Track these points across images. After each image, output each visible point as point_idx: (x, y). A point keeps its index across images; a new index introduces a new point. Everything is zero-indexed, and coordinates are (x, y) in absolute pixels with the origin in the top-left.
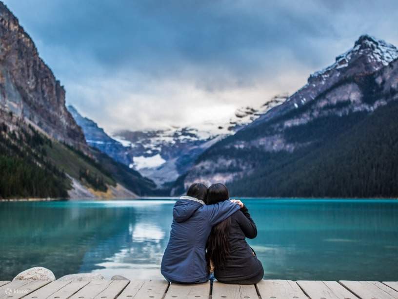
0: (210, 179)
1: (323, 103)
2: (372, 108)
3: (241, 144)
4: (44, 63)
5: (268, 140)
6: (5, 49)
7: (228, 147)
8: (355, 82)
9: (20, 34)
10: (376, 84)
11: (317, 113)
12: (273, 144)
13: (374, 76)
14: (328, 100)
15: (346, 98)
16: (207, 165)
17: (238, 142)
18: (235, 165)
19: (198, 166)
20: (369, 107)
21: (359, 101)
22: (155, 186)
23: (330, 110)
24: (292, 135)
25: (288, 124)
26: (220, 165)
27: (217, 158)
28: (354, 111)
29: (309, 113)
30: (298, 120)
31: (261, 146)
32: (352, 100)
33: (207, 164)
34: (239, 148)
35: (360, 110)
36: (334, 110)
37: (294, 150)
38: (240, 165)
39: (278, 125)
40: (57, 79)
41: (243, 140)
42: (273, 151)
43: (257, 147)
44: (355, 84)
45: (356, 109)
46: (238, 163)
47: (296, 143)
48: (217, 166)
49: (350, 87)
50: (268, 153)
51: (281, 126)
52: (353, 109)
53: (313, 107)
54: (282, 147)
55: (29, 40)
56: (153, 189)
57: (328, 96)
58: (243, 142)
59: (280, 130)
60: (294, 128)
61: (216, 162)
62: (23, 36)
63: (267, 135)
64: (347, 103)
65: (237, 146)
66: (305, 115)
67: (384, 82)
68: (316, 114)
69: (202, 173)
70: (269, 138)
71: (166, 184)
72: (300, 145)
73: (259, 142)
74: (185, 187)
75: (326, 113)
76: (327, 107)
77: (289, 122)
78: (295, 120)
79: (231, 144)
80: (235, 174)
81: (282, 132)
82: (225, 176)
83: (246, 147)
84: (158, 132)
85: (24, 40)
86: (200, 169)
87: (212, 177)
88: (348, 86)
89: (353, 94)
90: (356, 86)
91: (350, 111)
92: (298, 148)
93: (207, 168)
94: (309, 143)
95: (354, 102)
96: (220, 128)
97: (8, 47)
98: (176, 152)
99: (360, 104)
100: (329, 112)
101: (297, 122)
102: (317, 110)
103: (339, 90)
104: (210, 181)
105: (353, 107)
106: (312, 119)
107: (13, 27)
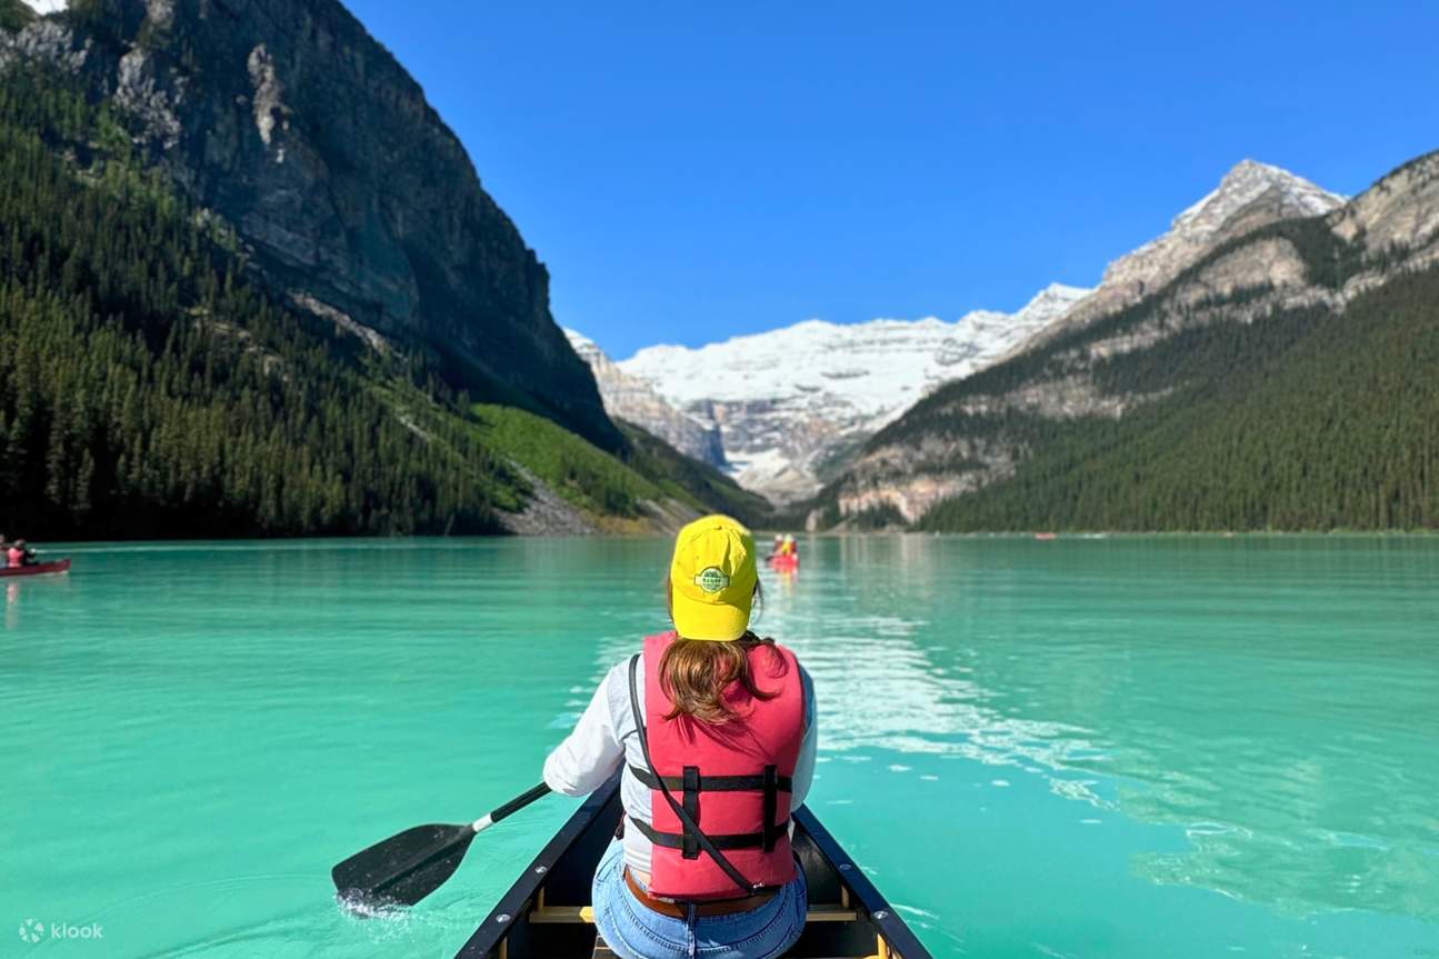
0: (903, 488)
1: (1194, 295)
2: (1339, 298)
3: (980, 403)
4: (494, 205)
5: (1047, 392)
6: (387, 158)
7: (948, 410)
8: (1281, 234)
9: (428, 125)
10: (1339, 241)
11: (1179, 318)
12: (1062, 400)
13: (1329, 221)
14: (1206, 285)
15: (1257, 277)
16: (895, 457)
17: (970, 398)
18: (965, 454)
19: (874, 459)
20: (1331, 295)
21: (1300, 282)
22: (771, 508)
23: (1216, 311)
24: (1112, 376)
25: (1101, 350)
26: (929, 456)
27: (921, 439)
28: (1287, 307)
29: (1156, 321)
30: (1127, 338)
31: (1032, 407)
32: (1277, 283)
33: (894, 454)
34: (978, 415)
35: (1306, 303)
36: (1226, 309)
37: (1124, 411)
38: (980, 453)
39: (1074, 353)
40: (529, 245)
41: (985, 394)
42: (1067, 419)
43: (1022, 408)
44: (1281, 239)
45: (1291, 302)
46: (973, 448)
47: (1129, 394)
48: (921, 456)
49: (1270, 248)
50: (1052, 421)
51: (1084, 356)
52: (1285, 304)
53: (1166, 305)
54: (1089, 406)
55: (452, 142)
56: (765, 515)
57: (1207, 276)
58: (983, 398)
59: (1081, 366)
60: (1117, 358)
61: (918, 448)
62: (437, 131)
63: (1046, 379)
64: (1265, 289)
65: (969, 410)
66: (1145, 326)
67: (1362, 232)
68: (1174, 322)
69: (883, 475)
70: (1050, 386)
71: (794, 505)
72: (1141, 398)
73: (1024, 397)
74: (843, 510)
75: (1203, 317)
76: (1203, 305)
77: (1103, 346)
78: (1118, 340)
79: (955, 404)
80: (969, 476)
81: (1085, 371)
82: (940, 482)
83: (994, 410)
84: (774, 402)
85: (438, 142)
86: (878, 465)
87: (908, 484)
88: (1262, 247)
89: (1280, 267)
90: (1287, 245)
91: (1277, 308)
92: (1134, 405)
93: (896, 462)
94: (1167, 392)
95: (1285, 285)
96: (905, 389)
97: (396, 154)
98: (812, 440)
99: (1303, 289)
100: (1213, 315)
101: (1125, 345)
102: (1179, 311)
103: (1238, 259)
104: (903, 493)
105: (1283, 298)
106: (1166, 334)
107: (410, 106)
